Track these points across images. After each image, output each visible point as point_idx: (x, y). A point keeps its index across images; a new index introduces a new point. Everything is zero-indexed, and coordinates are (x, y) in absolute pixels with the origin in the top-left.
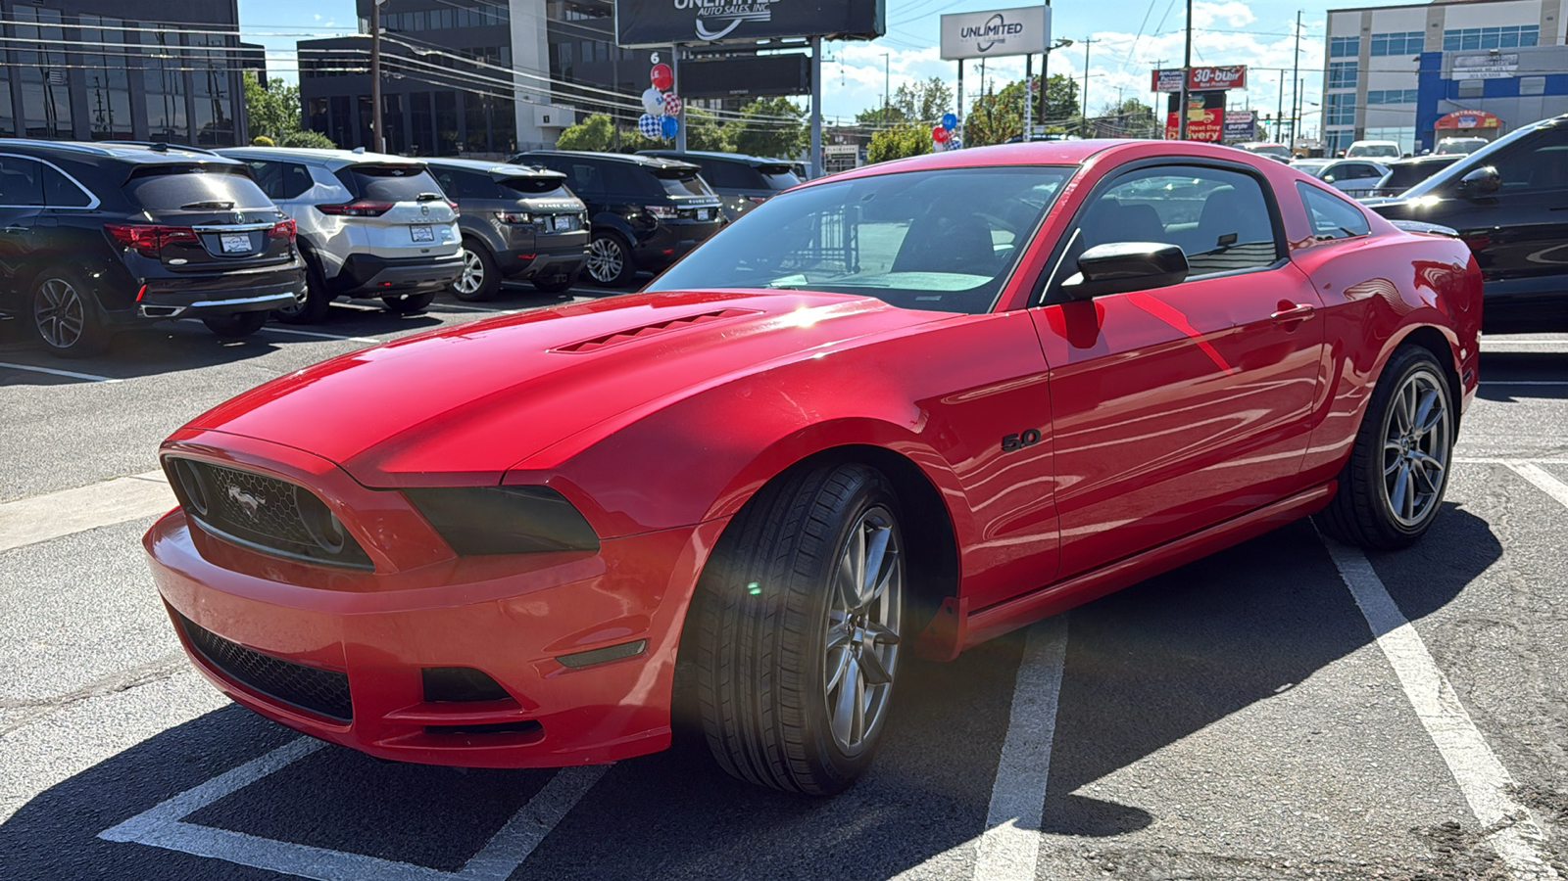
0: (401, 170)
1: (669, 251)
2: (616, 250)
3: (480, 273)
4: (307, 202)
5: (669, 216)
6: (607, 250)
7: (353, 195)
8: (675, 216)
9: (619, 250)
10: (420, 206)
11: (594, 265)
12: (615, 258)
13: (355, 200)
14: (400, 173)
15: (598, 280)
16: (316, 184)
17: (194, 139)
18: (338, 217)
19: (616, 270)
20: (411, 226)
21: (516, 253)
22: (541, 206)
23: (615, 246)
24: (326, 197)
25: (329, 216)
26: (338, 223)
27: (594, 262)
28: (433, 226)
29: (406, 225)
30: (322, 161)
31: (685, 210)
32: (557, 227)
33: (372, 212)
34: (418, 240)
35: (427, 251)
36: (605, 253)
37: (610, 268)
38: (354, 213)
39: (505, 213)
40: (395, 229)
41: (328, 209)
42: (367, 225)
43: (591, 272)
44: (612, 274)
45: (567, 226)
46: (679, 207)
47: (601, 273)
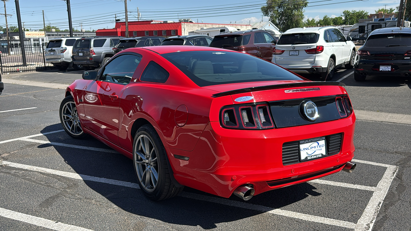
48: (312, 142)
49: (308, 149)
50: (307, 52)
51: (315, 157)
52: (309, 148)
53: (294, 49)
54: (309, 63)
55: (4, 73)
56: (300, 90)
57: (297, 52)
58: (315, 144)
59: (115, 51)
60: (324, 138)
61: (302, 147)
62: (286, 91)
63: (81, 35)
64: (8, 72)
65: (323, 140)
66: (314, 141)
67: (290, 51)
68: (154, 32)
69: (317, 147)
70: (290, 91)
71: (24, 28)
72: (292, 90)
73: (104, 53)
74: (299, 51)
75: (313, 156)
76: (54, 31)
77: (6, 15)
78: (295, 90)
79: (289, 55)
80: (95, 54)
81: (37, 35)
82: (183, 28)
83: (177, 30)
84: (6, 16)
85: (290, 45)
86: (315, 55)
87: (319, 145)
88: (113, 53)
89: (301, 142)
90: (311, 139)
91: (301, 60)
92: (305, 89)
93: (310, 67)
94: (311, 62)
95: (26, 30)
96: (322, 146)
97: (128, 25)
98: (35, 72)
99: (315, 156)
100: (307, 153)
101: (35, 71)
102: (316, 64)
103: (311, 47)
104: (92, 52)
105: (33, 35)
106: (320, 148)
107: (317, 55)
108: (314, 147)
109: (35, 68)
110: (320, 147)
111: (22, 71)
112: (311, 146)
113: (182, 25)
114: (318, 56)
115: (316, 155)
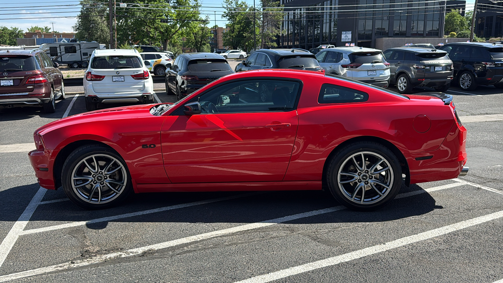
0: (370, 54)
1: (490, 79)
2: (470, 78)
3: (406, 85)
4: (339, 64)
5: (492, 66)
6: (467, 77)
7: (351, 62)
8: (494, 66)
9: (471, 78)
10: (372, 65)
11: (462, 83)
12: (470, 81)
13: (351, 63)
14: (369, 54)
15: (463, 88)
16: (344, 59)
17: (425, 35)
18: (345, 68)
19: (469, 85)
20: (368, 71)
21: (416, 79)
22: (430, 63)
23: (470, 76)
24: (345, 62)
25: (343, 68)
26: (345, 70)
27: (462, 82)
28: (377, 71)
29: (367, 70)
30: (346, 52)
31: (498, 64)
32: (436, 70)
33: (355, 67)
34: (370, 75)
35: (373, 78)
36: (466, 78)
37: (467, 85)
38: (350, 67)
39: (416, 65)
40: (362, 72)
41: (344, 66)
42: (353, 71)
43: (461, 85)
44: (468, 86)
45: (441, 70)
46: (496, 63)
47: (464, 86)
50: (134, 78)
53: (118, 74)
54: (138, 89)
57: (122, 77)
67: (112, 77)
74: (124, 77)
79: (113, 81)
85: (113, 70)
86: (143, 81)
91: (129, 86)
93: (141, 95)
94: (140, 89)
102: (147, 91)
103: (138, 73)
107: (145, 80)
114: (147, 82)
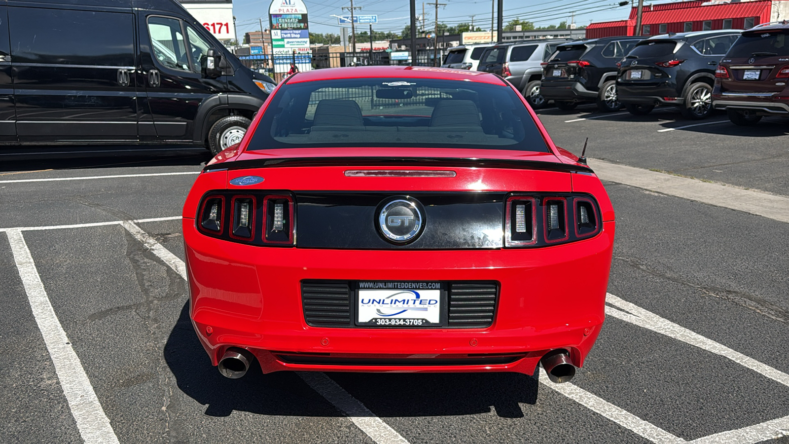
48: (397, 289)
49: (383, 303)
51: (402, 323)
52: (388, 301)
55: (375, 107)
56: (390, 173)
58: (410, 296)
59: (544, 68)
60: (438, 286)
61: (364, 295)
62: (348, 174)
63: (566, 35)
64: (381, 105)
65: (435, 289)
66: (404, 288)
68: (687, 25)
69: (411, 302)
70: (360, 172)
71: (472, 25)
72: (365, 171)
73: (529, 73)
75: (395, 319)
76: (519, 30)
77: (437, 5)
78: (377, 171)
80: (511, 75)
81: (483, 38)
82: (774, 13)
83: (759, 17)
84: (436, 7)
87: (420, 299)
88: (541, 72)
89: (361, 285)
90: (396, 284)
92: (408, 172)
95: (475, 30)
96: (428, 301)
97: (643, 12)
98: (423, 107)
99: (402, 320)
100: (378, 311)
101: (424, 105)
104: (507, 70)
105: (475, 39)
106: (421, 306)
108: (404, 301)
109: (424, 100)
110: (420, 304)
111: (403, 104)
112: (394, 298)
113: (772, 6)
115: (404, 320)
